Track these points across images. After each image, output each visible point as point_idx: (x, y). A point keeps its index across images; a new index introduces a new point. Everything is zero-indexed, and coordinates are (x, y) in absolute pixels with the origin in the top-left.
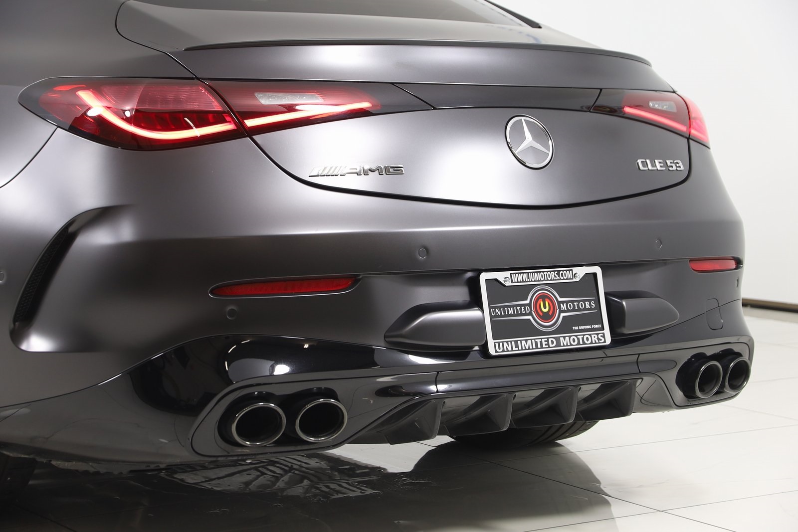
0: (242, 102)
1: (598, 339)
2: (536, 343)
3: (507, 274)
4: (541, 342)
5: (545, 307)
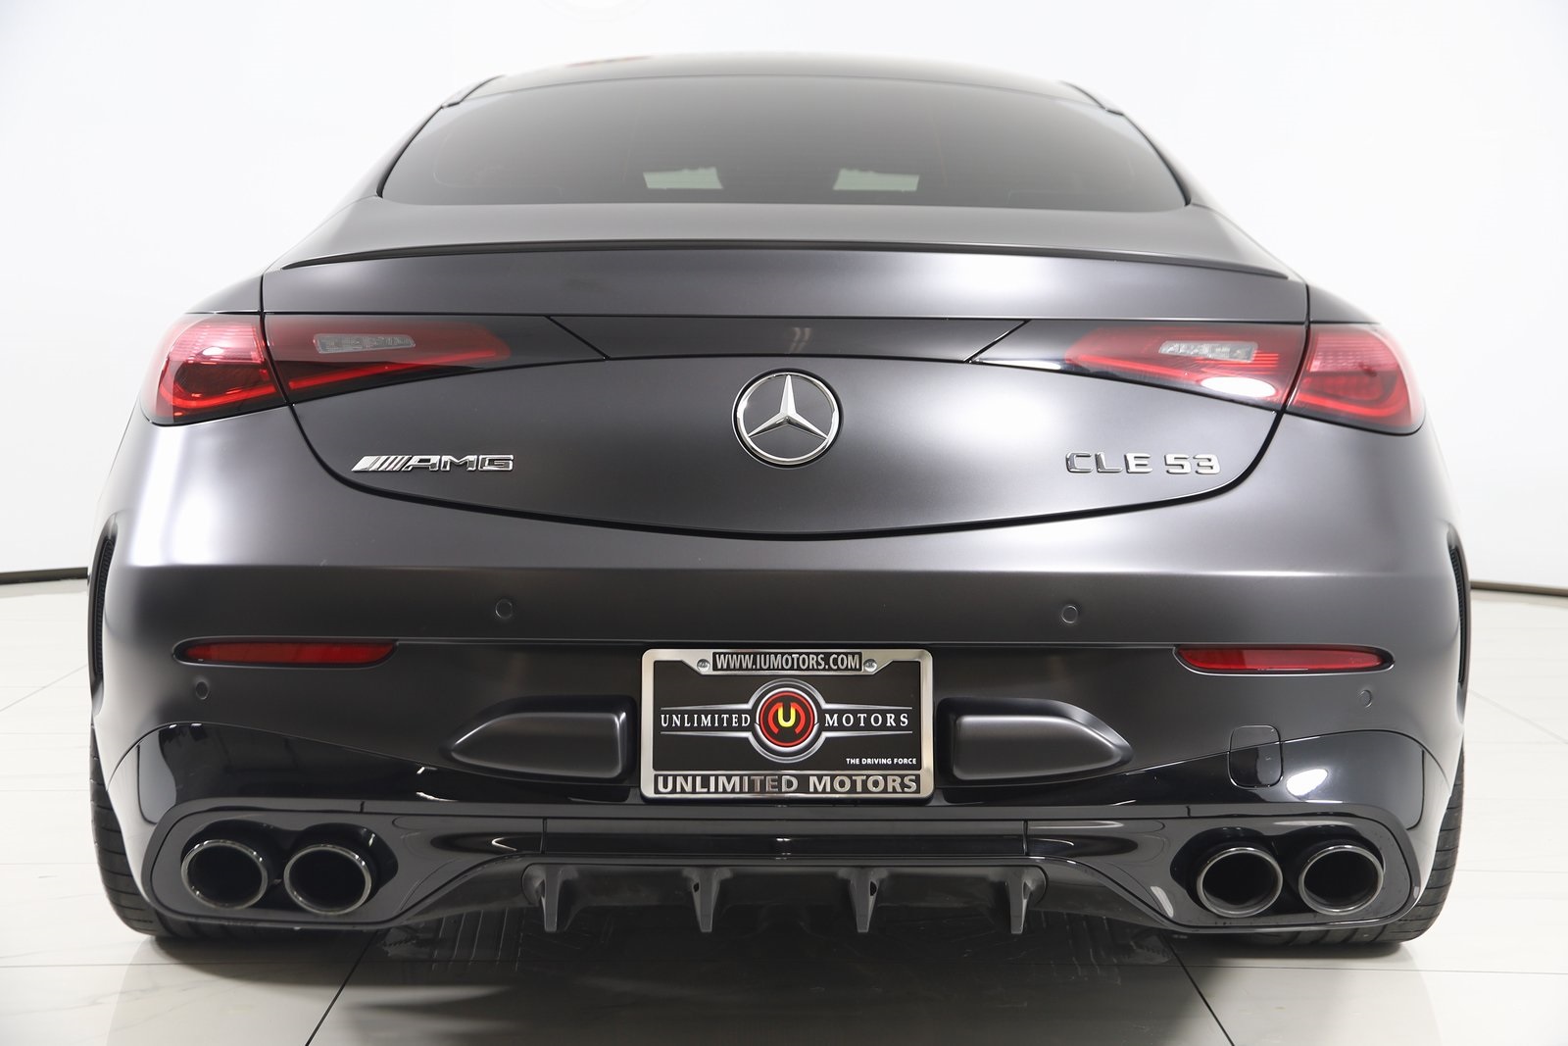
1: (903, 785)
2: (752, 782)
3: (707, 654)
4: (763, 783)
5: (787, 719)
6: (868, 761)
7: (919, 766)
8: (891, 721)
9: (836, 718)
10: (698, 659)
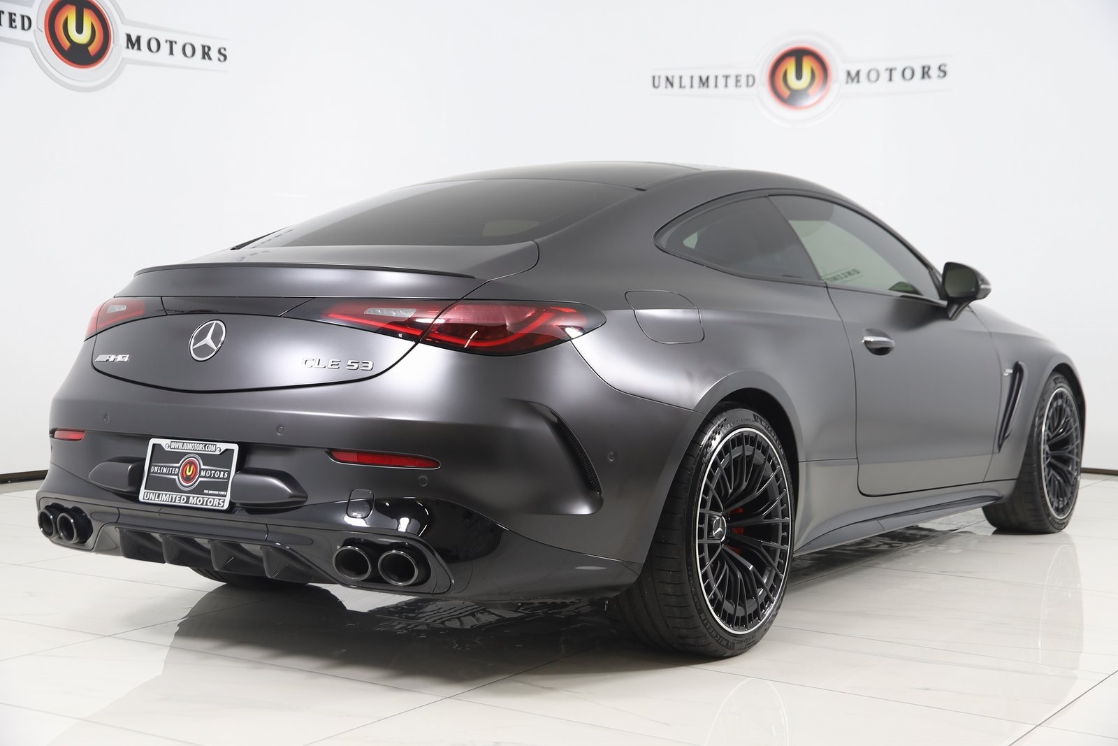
1: (219, 504)
2: (172, 498)
3: (169, 441)
4: (176, 498)
5: (189, 471)
6: (211, 492)
7: (225, 496)
8: (222, 476)
9: (205, 473)
10: (164, 443)
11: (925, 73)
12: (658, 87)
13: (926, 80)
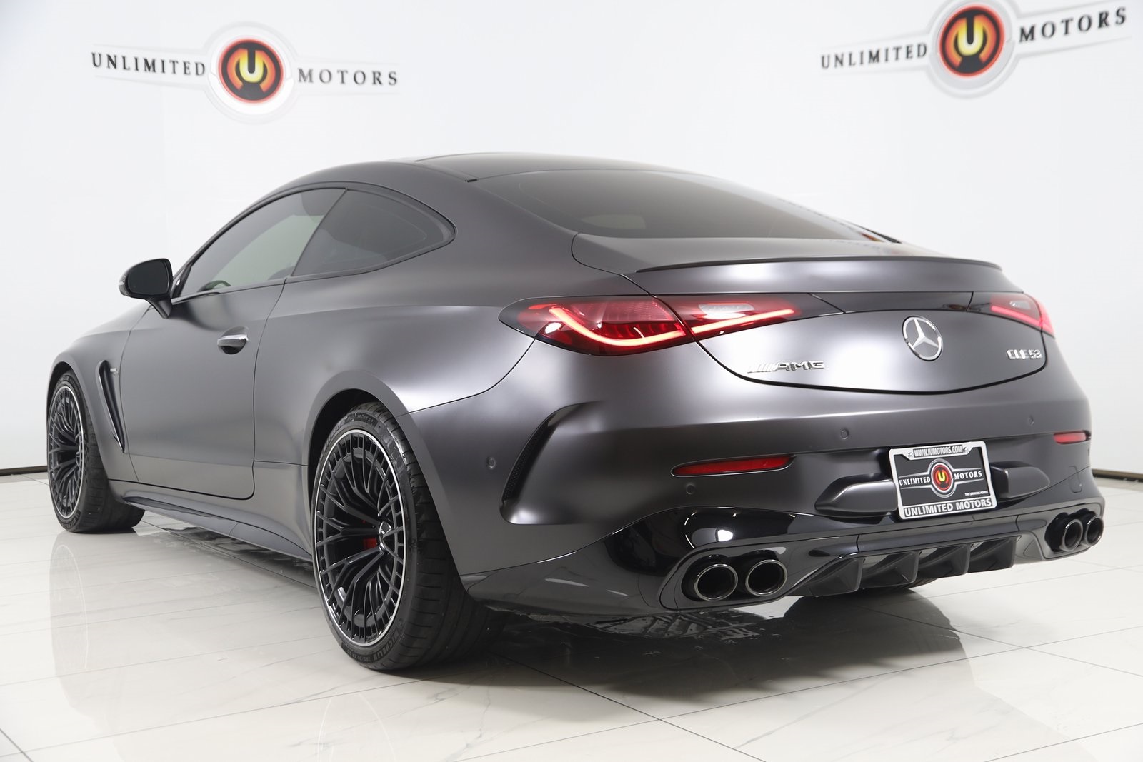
0: (688, 313)
1: (987, 503)
2: (937, 508)
3: (911, 450)
4: (941, 507)
5: (942, 477)
6: (972, 494)
7: (989, 494)
8: (976, 476)
9: (960, 476)
10: (906, 452)
11: (1103, 20)
12: (828, 66)
13: (1104, 29)
